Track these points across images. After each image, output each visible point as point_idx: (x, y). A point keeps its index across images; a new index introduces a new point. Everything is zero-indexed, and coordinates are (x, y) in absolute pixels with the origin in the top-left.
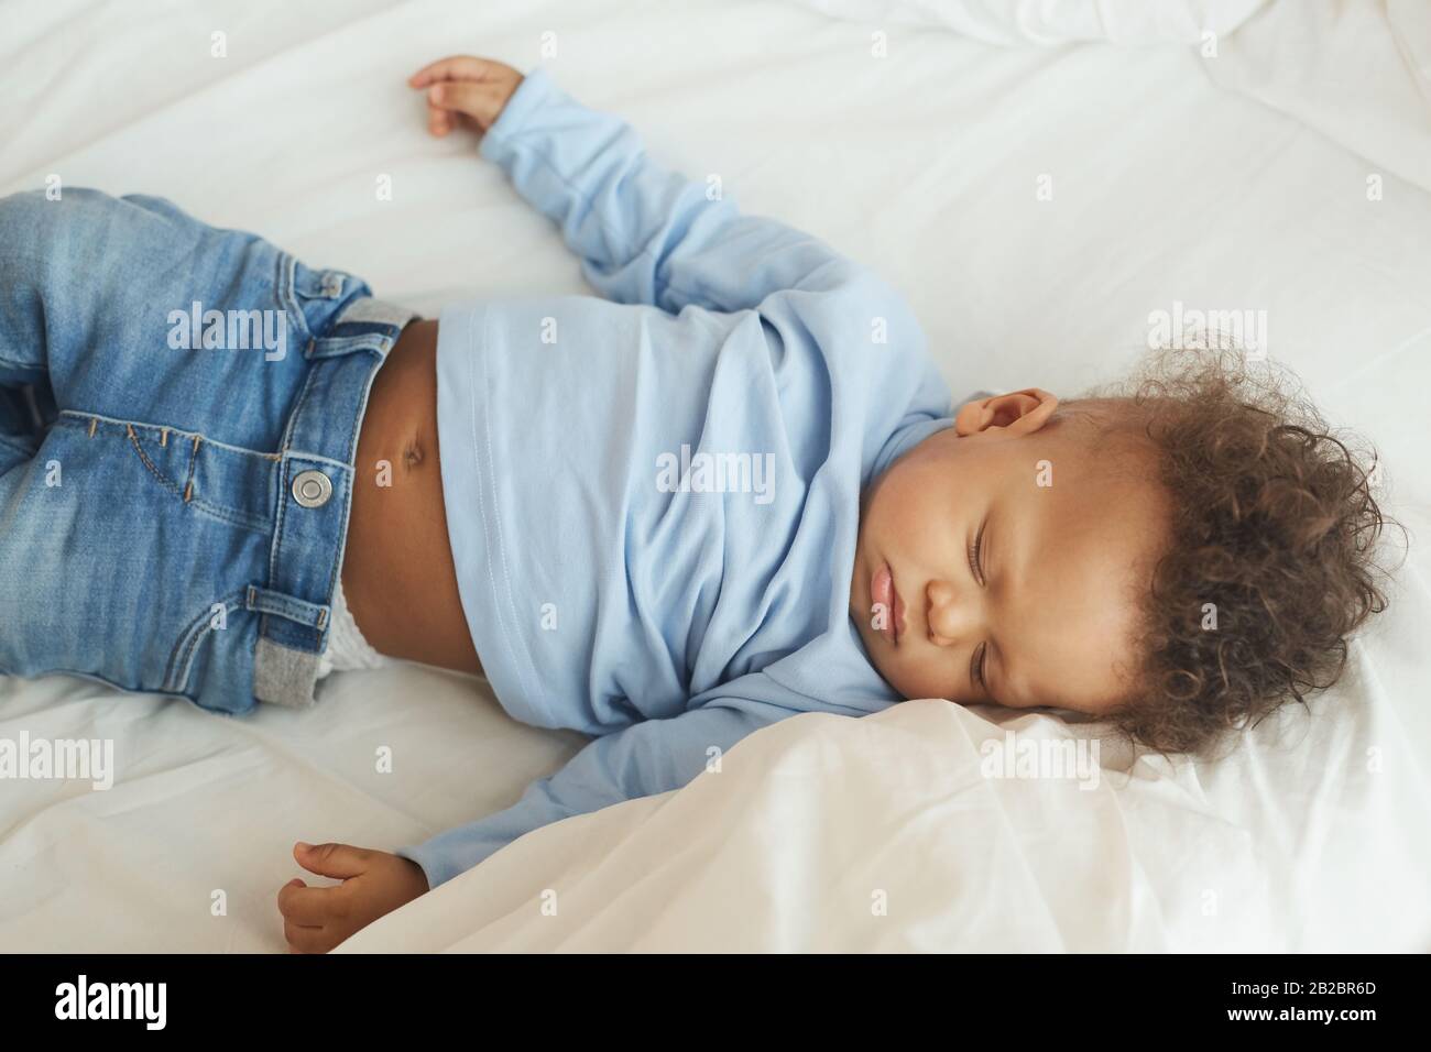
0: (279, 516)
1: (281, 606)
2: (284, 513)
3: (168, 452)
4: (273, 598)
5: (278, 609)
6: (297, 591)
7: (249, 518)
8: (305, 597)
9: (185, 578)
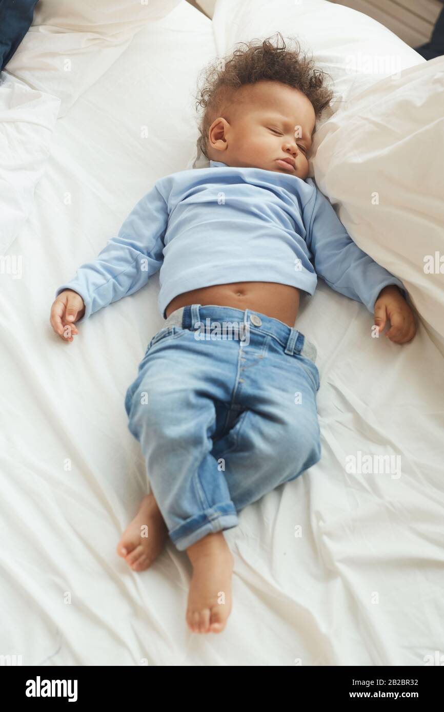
0: (265, 332)
1: (293, 340)
2: (264, 331)
3: (248, 360)
4: (290, 343)
5: (294, 342)
6: (287, 336)
7: (265, 344)
8: (289, 334)
9: (288, 364)
